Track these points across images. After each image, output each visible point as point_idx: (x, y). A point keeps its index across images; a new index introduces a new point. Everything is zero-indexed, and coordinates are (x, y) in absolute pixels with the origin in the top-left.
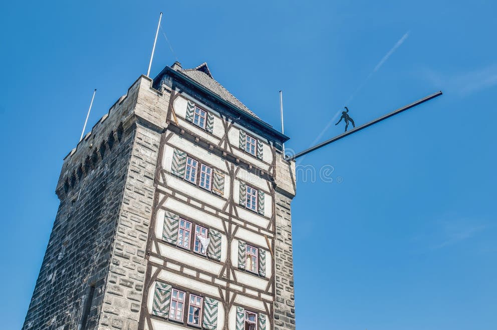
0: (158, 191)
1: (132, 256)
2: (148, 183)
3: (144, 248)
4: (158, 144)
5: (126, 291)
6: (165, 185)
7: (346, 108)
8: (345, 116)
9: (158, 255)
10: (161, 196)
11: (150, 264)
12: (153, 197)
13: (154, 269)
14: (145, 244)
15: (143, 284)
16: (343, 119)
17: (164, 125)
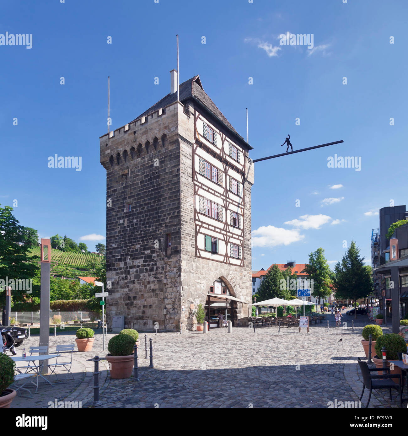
0: (195, 185)
1: (188, 221)
2: (190, 180)
3: (193, 218)
4: (191, 154)
5: (189, 238)
6: (197, 181)
7: (288, 135)
8: (288, 141)
9: (199, 221)
10: (197, 187)
11: (196, 225)
12: (193, 188)
13: (198, 227)
14: (193, 215)
15: (194, 235)
16: (286, 143)
17: (193, 141)
